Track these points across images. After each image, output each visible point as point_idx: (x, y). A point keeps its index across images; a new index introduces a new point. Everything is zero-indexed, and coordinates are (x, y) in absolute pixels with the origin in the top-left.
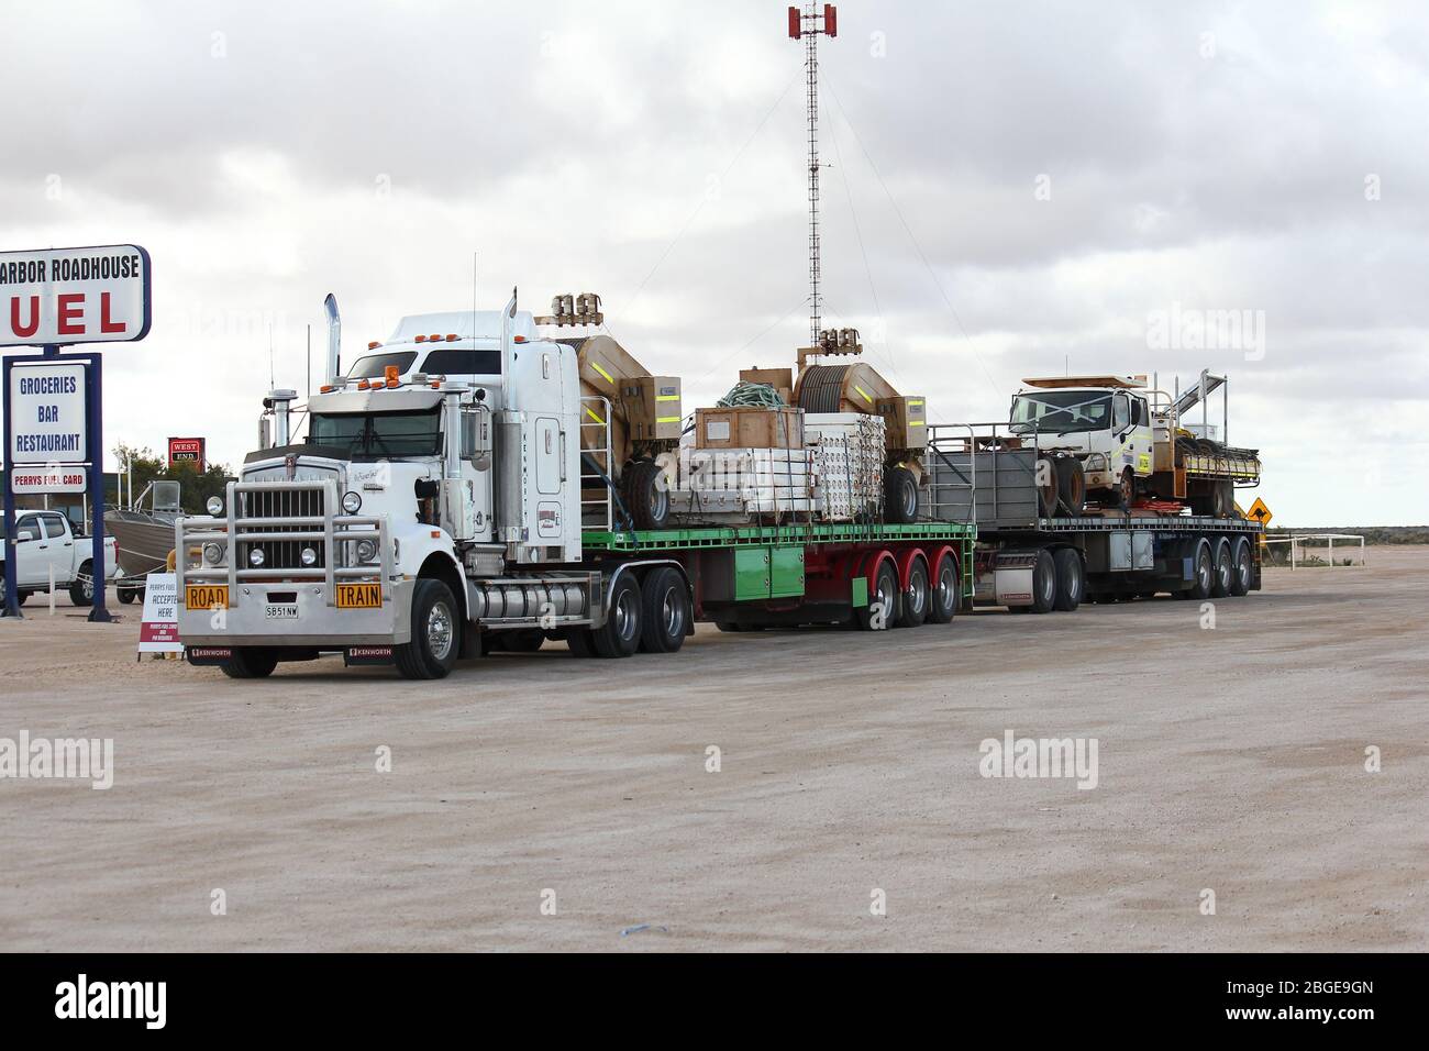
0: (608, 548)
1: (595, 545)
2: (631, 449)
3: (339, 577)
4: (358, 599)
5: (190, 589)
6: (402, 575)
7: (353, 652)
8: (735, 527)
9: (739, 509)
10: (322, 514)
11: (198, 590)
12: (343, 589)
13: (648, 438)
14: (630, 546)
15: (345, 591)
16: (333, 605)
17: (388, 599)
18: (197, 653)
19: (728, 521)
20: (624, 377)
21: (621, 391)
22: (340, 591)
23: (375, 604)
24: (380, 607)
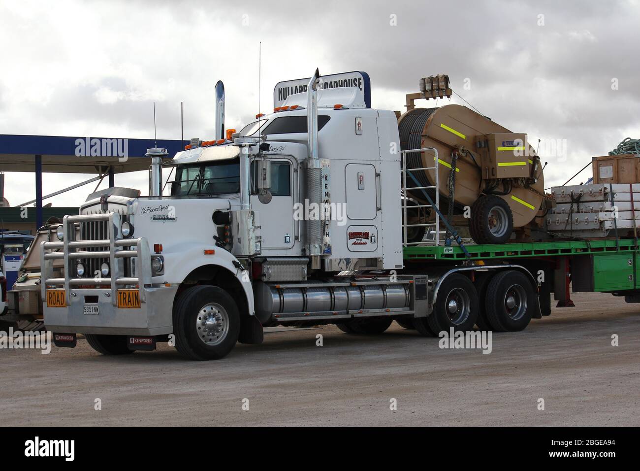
0: (435, 258)
1: (419, 256)
2: (484, 186)
3: (119, 284)
4: (129, 301)
5: (48, 292)
6: (165, 283)
7: (132, 340)
8: (587, 241)
9: (597, 227)
10: (106, 238)
11: (52, 292)
12: (121, 293)
13: (492, 177)
14: (458, 256)
15: (122, 295)
16: (116, 306)
17: (143, 302)
18: (58, 338)
19: (583, 235)
20: (478, 134)
21: (475, 144)
22: (119, 295)
23: (137, 306)
24: (140, 307)
